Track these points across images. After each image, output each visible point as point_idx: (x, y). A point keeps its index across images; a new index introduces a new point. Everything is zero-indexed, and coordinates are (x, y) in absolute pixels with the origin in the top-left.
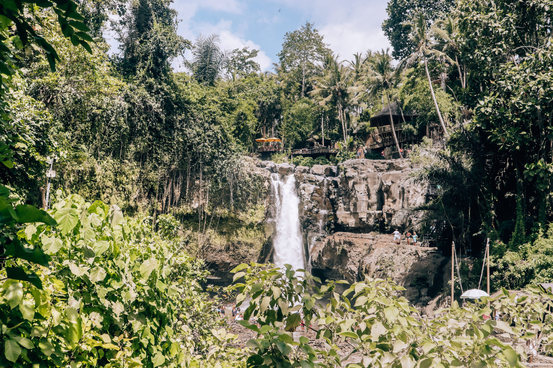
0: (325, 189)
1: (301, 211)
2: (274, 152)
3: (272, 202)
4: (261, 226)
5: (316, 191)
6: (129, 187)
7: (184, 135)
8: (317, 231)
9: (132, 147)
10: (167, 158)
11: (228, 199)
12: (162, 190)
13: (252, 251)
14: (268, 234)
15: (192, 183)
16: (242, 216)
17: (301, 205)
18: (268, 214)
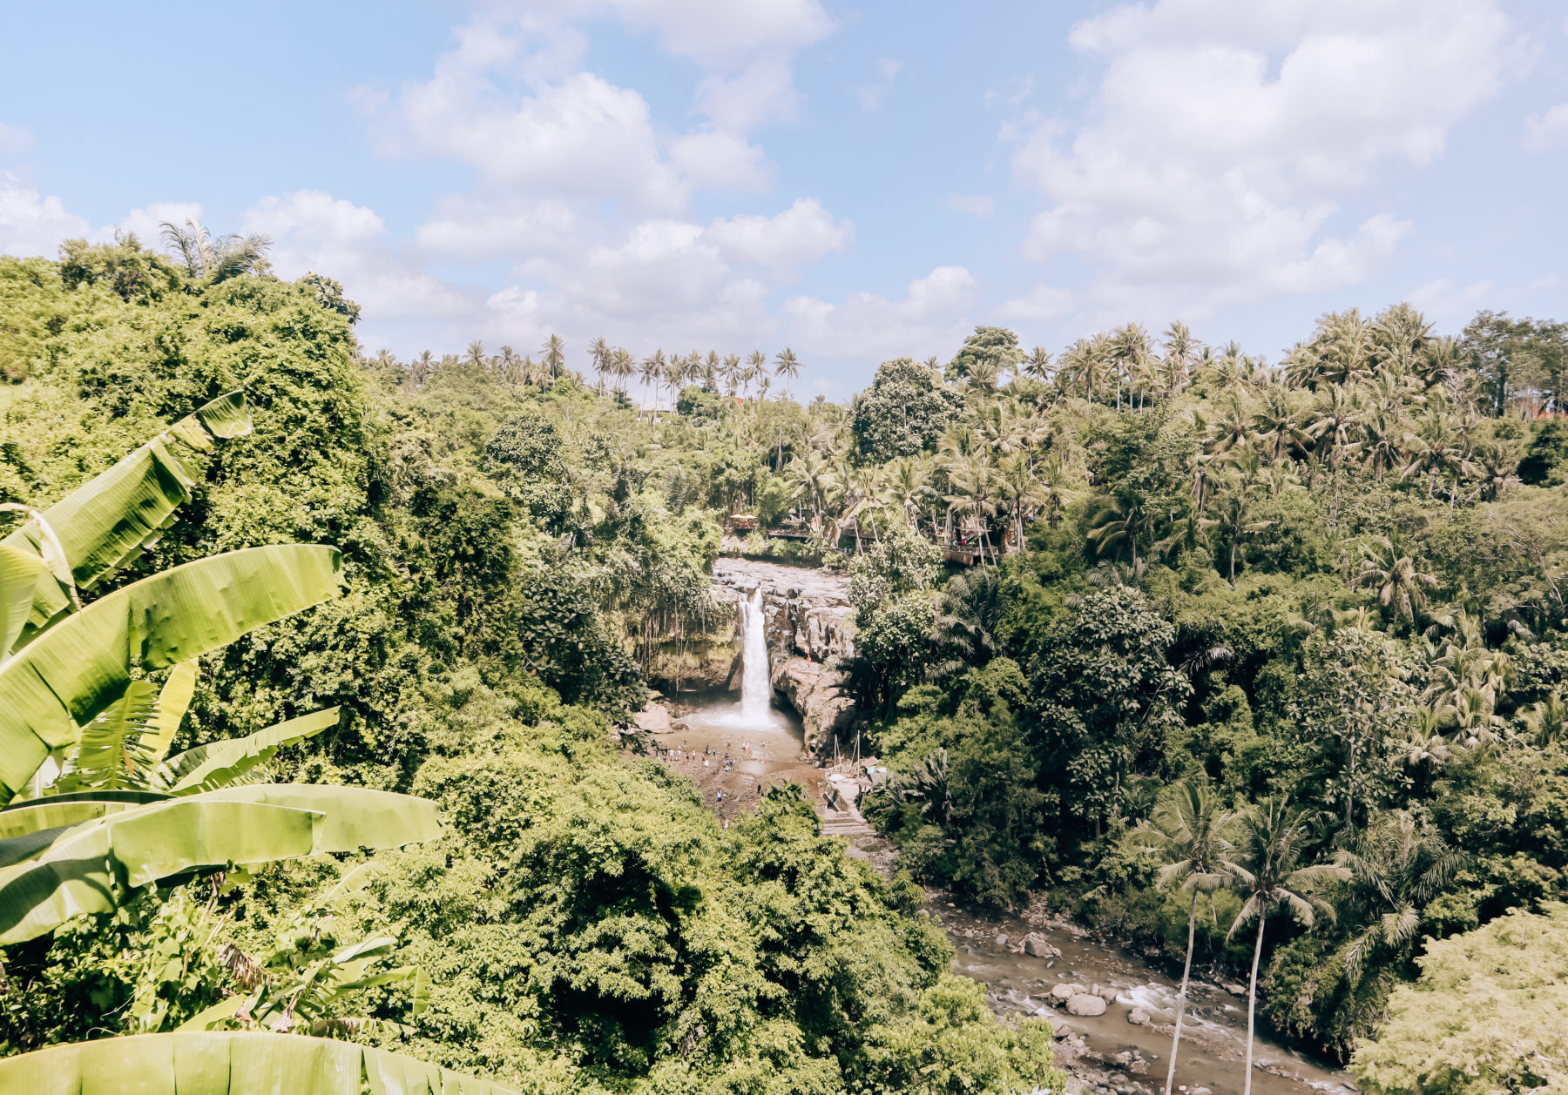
0: (787, 612)
1: (765, 632)
2: (749, 531)
3: (740, 621)
4: (730, 645)
5: (778, 613)
6: (617, 632)
7: (660, 581)
8: (779, 651)
9: (618, 601)
10: (646, 602)
11: (701, 625)
12: (643, 629)
13: (723, 666)
14: (737, 650)
15: (669, 618)
16: (712, 637)
17: (766, 627)
18: (737, 632)
